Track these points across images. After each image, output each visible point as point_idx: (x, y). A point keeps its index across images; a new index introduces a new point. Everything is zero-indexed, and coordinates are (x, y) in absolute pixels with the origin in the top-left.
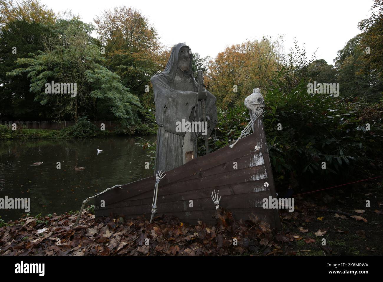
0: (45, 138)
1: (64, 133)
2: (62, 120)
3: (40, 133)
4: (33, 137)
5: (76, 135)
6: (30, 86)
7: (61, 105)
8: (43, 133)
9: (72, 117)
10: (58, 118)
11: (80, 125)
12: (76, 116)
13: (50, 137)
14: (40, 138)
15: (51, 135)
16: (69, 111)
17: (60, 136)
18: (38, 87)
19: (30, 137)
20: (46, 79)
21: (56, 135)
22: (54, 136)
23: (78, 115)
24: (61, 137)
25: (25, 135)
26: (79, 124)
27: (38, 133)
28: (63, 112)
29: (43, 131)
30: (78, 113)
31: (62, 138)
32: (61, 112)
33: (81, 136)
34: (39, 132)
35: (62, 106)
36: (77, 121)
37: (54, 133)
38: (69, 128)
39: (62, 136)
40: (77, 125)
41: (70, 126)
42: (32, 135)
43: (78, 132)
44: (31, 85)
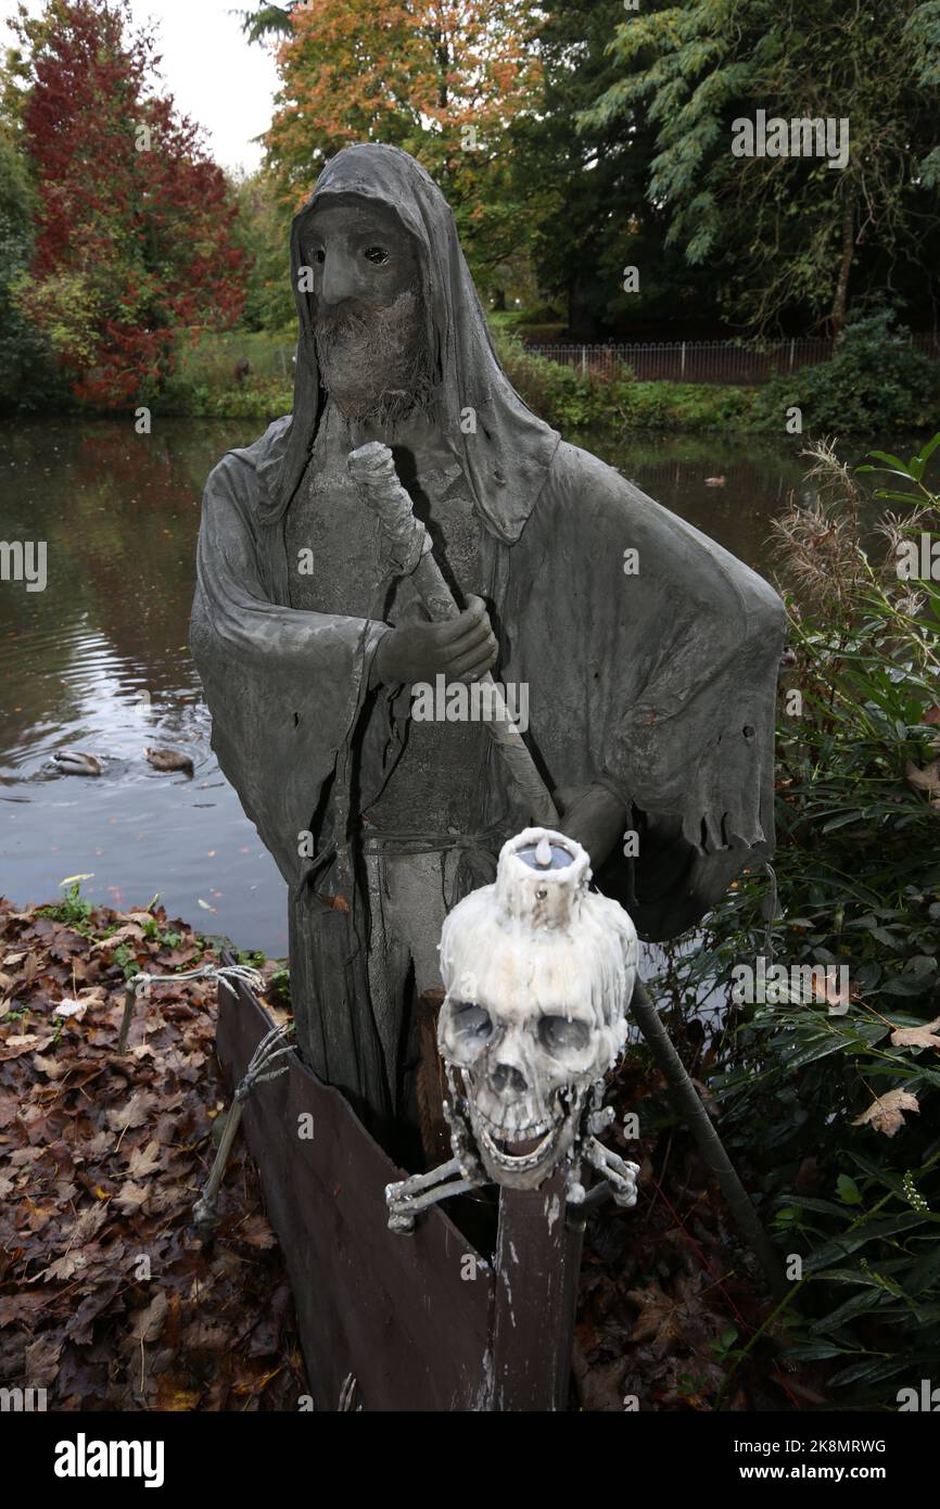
0: (696, 429)
1: (772, 405)
2: (773, 335)
3: (678, 404)
4: (652, 421)
5: (825, 421)
6: (653, 170)
7: (770, 251)
8: (690, 402)
9: (815, 319)
10: (755, 330)
11: (849, 362)
12: (837, 312)
13: (714, 422)
14: (676, 429)
15: (720, 415)
16: (804, 283)
17: (753, 420)
18: (682, 168)
19: (643, 422)
20: (716, 115)
21: (739, 412)
22: (731, 419)
23: (847, 306)
24: (760, 426)
25: (625, 411)
26: (847, 359)
27: (672, 404)
28: (777, 293)
29: (695, 389)
30: (849, 292)
31: (760, 433)
32: (767, 292)
33: (847, 423)
34: (677, 398)
35: (777, 259)
36: (841, 337)
37: (732, 404)
38: (801, 377)
39: (763, 418)
40: (838, 359)
41: (806, 369)
42: (652, 409)
43: (836, 403)
44: (654, 164)
